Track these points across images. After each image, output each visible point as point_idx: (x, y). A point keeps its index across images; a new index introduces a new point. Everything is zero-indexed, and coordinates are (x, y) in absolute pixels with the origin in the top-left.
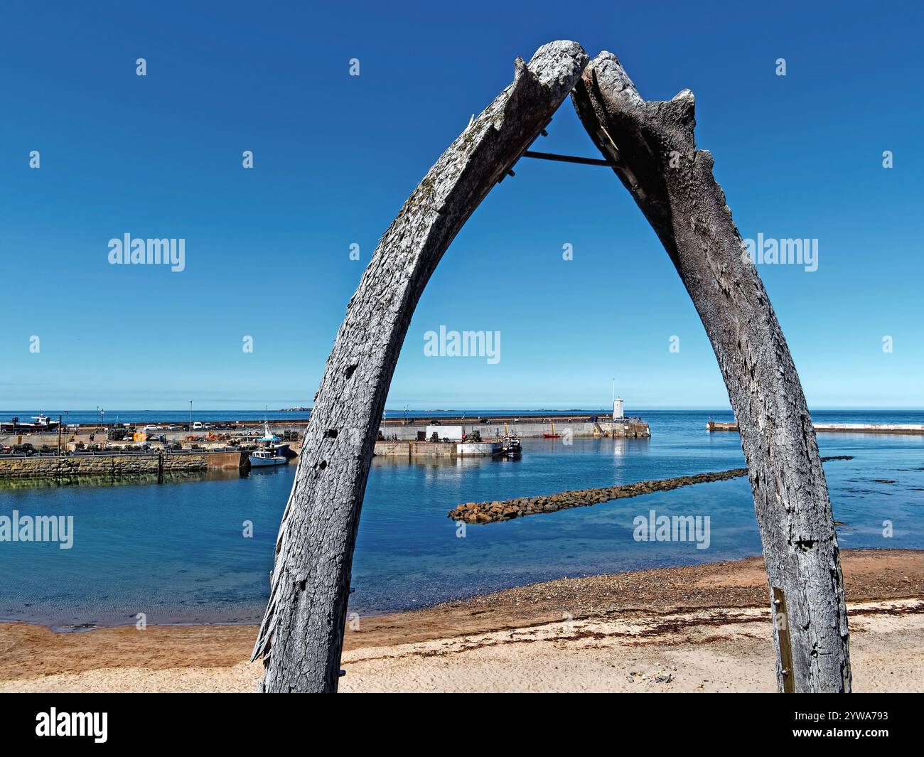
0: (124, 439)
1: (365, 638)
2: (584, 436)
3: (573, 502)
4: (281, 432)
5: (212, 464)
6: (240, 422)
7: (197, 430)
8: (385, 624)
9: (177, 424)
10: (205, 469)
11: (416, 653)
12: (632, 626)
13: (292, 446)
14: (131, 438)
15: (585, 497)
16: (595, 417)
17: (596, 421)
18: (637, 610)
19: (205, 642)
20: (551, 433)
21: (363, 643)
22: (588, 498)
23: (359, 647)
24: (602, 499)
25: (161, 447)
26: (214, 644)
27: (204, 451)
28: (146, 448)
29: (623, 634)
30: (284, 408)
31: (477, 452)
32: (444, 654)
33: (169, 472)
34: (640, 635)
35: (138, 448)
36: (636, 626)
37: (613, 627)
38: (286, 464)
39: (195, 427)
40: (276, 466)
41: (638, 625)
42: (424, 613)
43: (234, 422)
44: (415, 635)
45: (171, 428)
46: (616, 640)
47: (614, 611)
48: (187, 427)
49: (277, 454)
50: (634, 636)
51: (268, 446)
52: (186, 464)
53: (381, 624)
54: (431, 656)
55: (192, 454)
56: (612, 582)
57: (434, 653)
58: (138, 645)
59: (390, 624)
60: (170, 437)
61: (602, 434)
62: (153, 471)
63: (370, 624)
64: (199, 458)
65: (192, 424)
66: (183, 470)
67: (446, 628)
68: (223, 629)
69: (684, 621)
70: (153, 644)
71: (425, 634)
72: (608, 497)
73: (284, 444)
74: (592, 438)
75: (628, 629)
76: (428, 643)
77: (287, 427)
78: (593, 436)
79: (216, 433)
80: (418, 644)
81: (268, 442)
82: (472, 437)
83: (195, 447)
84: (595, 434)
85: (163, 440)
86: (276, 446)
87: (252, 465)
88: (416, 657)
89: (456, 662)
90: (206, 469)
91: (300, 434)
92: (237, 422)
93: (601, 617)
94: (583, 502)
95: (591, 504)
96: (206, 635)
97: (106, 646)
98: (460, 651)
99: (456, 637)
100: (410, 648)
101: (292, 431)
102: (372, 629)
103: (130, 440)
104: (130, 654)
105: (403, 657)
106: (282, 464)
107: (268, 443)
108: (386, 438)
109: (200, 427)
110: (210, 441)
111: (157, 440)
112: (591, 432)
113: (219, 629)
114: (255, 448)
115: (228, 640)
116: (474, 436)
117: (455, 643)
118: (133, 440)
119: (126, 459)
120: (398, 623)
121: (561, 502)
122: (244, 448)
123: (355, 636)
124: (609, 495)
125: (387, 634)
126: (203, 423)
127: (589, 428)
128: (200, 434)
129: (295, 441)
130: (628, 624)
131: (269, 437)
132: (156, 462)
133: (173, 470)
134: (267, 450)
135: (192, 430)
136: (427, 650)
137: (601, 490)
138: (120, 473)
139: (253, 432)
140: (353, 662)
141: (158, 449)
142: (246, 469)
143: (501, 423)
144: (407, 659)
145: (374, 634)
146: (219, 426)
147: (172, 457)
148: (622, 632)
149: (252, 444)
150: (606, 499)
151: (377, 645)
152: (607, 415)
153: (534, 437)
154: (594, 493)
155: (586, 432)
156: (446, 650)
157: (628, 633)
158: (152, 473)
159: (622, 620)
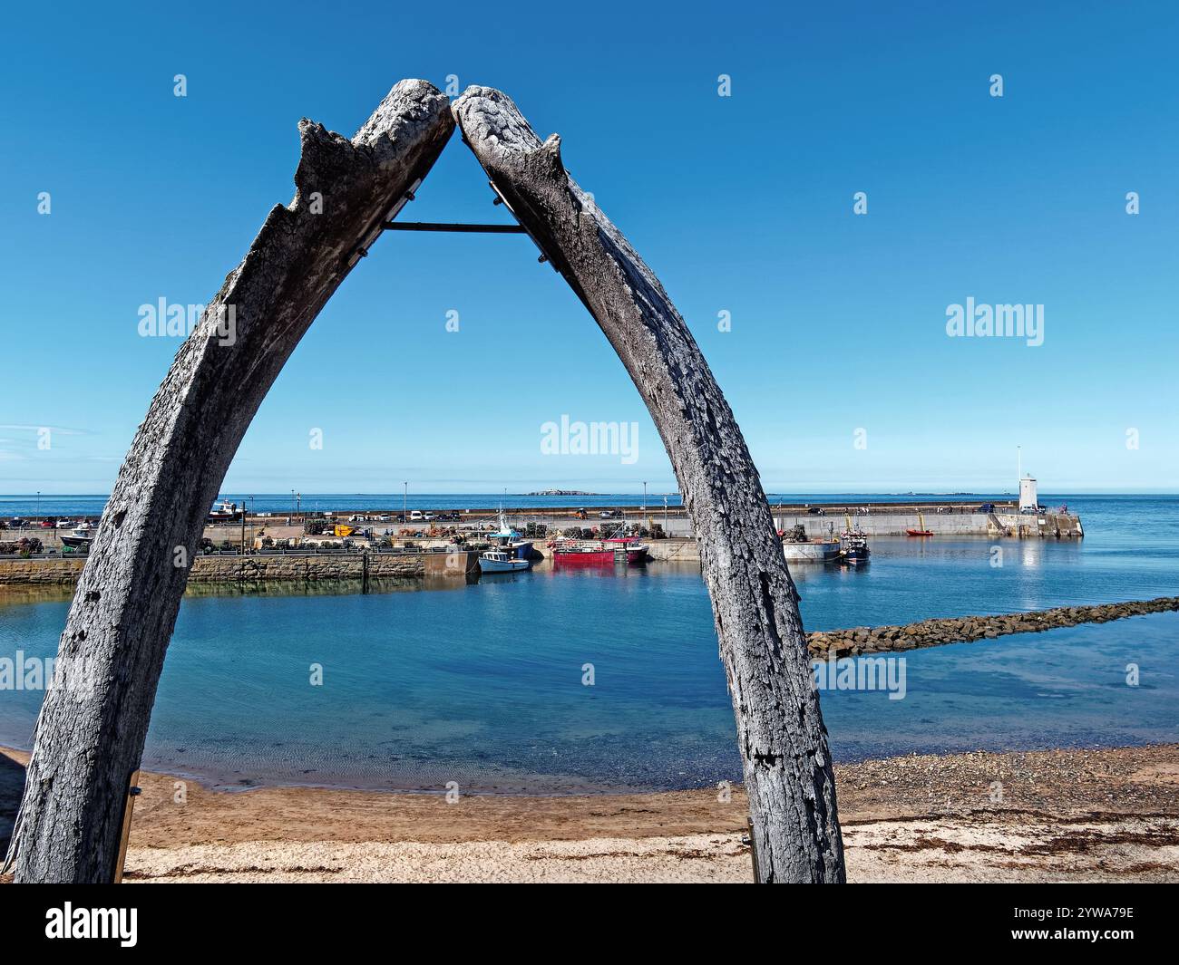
0: (324, 533)
1: (603, 825)
2: (972, 534)
3: (940, 636)
4: (522, 525)
5: (430, 569)
6: (471, 511)
7: (415, 521)
8: (635, 806)
9: (390, 513)
10: (421, 575)
11: (670, 852)
12: (1010, 837)
13: (538, 545)
14: (332, 532)
15: (960, 629)
16: (989, 505)
17: (992, 511)
18: (1023, 812)
19: (391, 815)
20: (918, 529)
21: (599, 831)
22: (965, 631)
23: (592, 836)
24: (988, 633)
25: (367, 545)
26: (402, 818)
27: (420, 551)
28: (348, 544)
29: (991, 849)
30: (535, 491)
31: (800, 556)
32: (710, 857)
33: (375, 578)
34: (1021, 851)
35: (337, 546)
36: (1017, 837)
37: (978, 836)
38: (528, 569)
39: (413, 518)
40: (515, 572)
41: (1021, 835)
42: (692, 793)
43: (463, 511)
44: (674, 824)
45: (382, 519)
46: (981, 856)
47: (984, 811)
48: (402, 517)
49: (516, 557)
50: (1011, 853)
51: (504, 544)
52: (398, 568)
53: (629, 806)
54: (691, 857)
55: (404, 555)
56: (988, 764)
57: (697, 854)
58: (308, 812)
59: (641, 807)
60: (379, 531)
61: (1001, 531)
62: (355, 577)
63: (614, 804)
64: (413, 560)
65: (409, 513)
66: (394, 575)
67: (721, 818)
68: (417, 798)
69: (1099, 835)
70: (327, 813)
71: (689, 824)
72: (1000, 631)
73: (526, 541)
74: (985, 538)
75: (1003, 840)
76: (690, 838)
77: (531, 518)
78: (987, 534)
79: (438, 527)
80: (676, 839)
81: (504, 538)
82: (792, 535)
83: (409, 545)
84: (990, 531)
85: (368, 536)
86: (514, 545)
87: (483, 569)
88: (669, 857)
89: (726, 869)
90: (423, 575)
91: (549, 527)
92: (467, 511)
93: (962, 818)
94: (957, 636)
95: (972, 640)
96: (394, 804)
97: (268, 810)
98: (734, 855)
99: (733, 832)
100: (663, 843)
101: (538, 523)
102: (615, 811)
103: (330, 535)
104: (296, 824)
105: (652, 856)
106: (523, 570)
107: (505, 540)
108: (668, 535)
109: (419, 517)
110: (429, 537)
111: (362, 535)
112: (984, 529)
113: (413, 798)
114: (486, 547)
115: (421, 814)
116: (796, 532)
117: (729, 841)
118: (334, 535)
119: (323, 560)
120: (654, 805)
121: (922, 636)
122: (472, 548)
123: (590, 821)
124: (1000, 628)
125: (635, 821)
126: (423, 513)
127: (980, 521)
128: (418, 527)
129: (542, 538)
130: (1005, 833)
131: (505, 531)
132: (360, 565)
133: (381, 576)
134: (502, 551)
135: (409, 521)
136: (687, 849)
137: (988, 619)
138: (315, 579)
139: (486, 525)
140: (580, 859)
141: (363, 547)
142: (475, 574)
143: (839, 513)
144: (656, 860)
145: (617, 820)
146: (443, 516)
147: (379, 558)
148: (992, 844)
149: (483, 542)
150: (995, 633)
151: (618, 835)
152: (1009, 502)
153: (892, 534)
154: (975, 625)
155: (975, 529)
156: (715, 850)
157: (1001, 847)
158: (354, 578)
159: (995, 825)
